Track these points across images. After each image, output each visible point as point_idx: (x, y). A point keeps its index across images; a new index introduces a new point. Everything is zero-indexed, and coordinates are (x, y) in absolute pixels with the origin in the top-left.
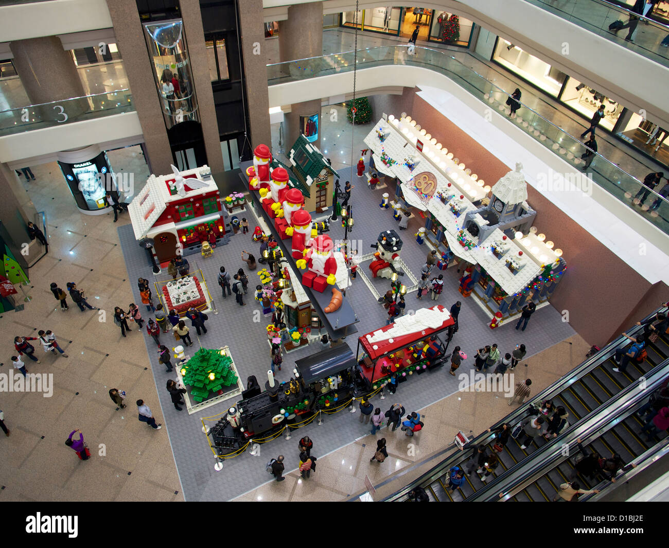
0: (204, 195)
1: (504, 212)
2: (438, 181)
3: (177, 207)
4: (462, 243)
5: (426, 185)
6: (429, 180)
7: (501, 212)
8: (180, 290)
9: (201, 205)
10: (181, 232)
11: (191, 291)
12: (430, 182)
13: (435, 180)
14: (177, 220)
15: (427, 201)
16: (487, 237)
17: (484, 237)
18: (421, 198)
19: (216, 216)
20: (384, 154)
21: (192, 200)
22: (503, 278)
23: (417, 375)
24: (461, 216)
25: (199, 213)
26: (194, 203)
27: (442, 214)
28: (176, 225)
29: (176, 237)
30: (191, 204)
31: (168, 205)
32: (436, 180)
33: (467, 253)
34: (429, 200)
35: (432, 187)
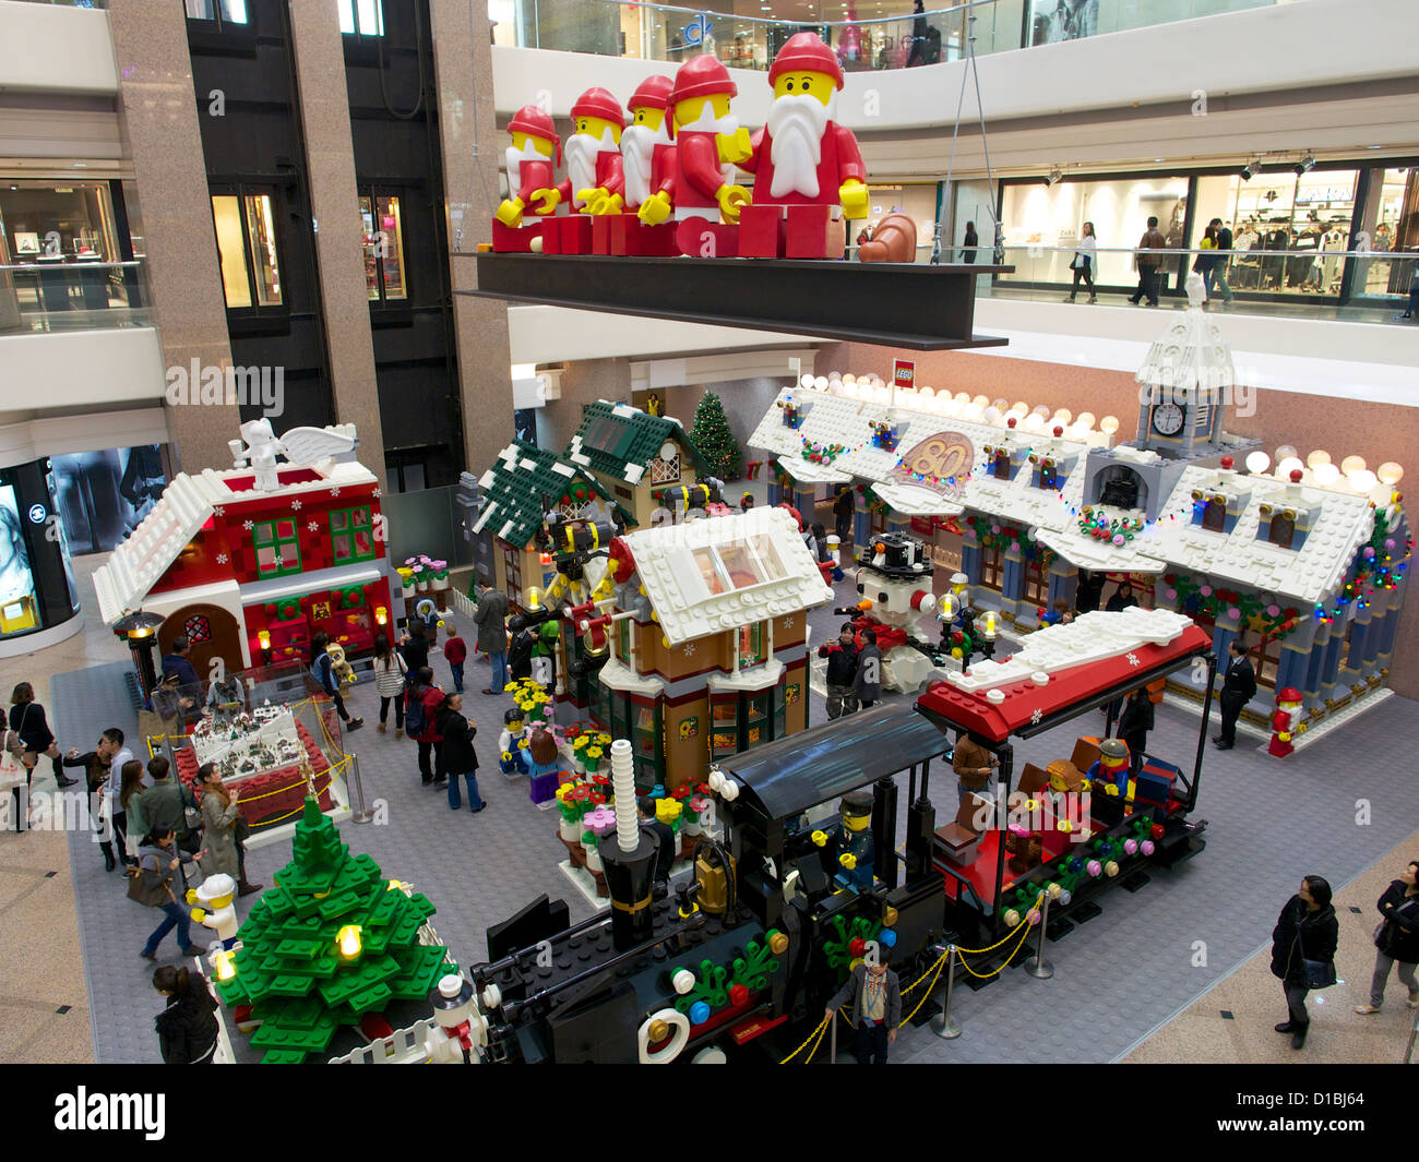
0: (335, 494)
1: (1190, 431)
2: (973, 440)
3: (248, 525)
4: (1101, 535)
5: (942, 460)
6: (947, 448)
7: (1180, 433)
8: (237, 742)
9: (325, 528)
10: (259, 615)
11: (279, 740)
12: (952, 449)
13: (964, 442)
14: (247, 572)
15: (958, 491)
16: (1167, 496)
17: (1160, 500)
18: (940, 489)
19: (369, 573)
20: (808, 446)
21: (297, 505)
22: (1266, 566)
23: (1126, 893)
24: (1068, 482)
25: (317, 555)
26: (303, 517)
27: (1014, 500)
28: (243, 592)
29: (239, 627)
30: (292, 522)
31: (221, 512)
32: (969, 440)
33: (1126, 552)
34: (963, 486)
35: (961, 458)
